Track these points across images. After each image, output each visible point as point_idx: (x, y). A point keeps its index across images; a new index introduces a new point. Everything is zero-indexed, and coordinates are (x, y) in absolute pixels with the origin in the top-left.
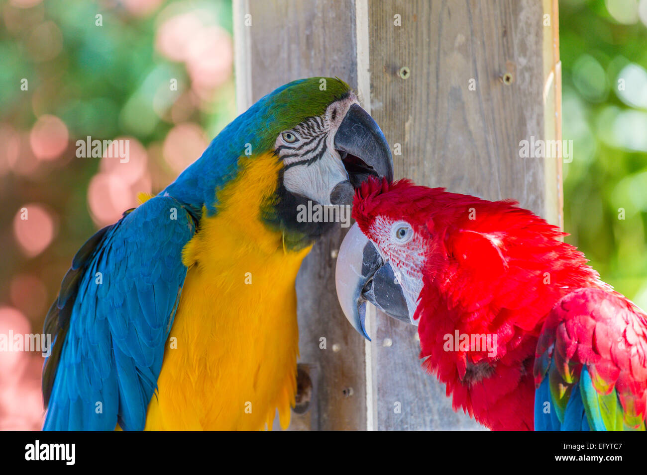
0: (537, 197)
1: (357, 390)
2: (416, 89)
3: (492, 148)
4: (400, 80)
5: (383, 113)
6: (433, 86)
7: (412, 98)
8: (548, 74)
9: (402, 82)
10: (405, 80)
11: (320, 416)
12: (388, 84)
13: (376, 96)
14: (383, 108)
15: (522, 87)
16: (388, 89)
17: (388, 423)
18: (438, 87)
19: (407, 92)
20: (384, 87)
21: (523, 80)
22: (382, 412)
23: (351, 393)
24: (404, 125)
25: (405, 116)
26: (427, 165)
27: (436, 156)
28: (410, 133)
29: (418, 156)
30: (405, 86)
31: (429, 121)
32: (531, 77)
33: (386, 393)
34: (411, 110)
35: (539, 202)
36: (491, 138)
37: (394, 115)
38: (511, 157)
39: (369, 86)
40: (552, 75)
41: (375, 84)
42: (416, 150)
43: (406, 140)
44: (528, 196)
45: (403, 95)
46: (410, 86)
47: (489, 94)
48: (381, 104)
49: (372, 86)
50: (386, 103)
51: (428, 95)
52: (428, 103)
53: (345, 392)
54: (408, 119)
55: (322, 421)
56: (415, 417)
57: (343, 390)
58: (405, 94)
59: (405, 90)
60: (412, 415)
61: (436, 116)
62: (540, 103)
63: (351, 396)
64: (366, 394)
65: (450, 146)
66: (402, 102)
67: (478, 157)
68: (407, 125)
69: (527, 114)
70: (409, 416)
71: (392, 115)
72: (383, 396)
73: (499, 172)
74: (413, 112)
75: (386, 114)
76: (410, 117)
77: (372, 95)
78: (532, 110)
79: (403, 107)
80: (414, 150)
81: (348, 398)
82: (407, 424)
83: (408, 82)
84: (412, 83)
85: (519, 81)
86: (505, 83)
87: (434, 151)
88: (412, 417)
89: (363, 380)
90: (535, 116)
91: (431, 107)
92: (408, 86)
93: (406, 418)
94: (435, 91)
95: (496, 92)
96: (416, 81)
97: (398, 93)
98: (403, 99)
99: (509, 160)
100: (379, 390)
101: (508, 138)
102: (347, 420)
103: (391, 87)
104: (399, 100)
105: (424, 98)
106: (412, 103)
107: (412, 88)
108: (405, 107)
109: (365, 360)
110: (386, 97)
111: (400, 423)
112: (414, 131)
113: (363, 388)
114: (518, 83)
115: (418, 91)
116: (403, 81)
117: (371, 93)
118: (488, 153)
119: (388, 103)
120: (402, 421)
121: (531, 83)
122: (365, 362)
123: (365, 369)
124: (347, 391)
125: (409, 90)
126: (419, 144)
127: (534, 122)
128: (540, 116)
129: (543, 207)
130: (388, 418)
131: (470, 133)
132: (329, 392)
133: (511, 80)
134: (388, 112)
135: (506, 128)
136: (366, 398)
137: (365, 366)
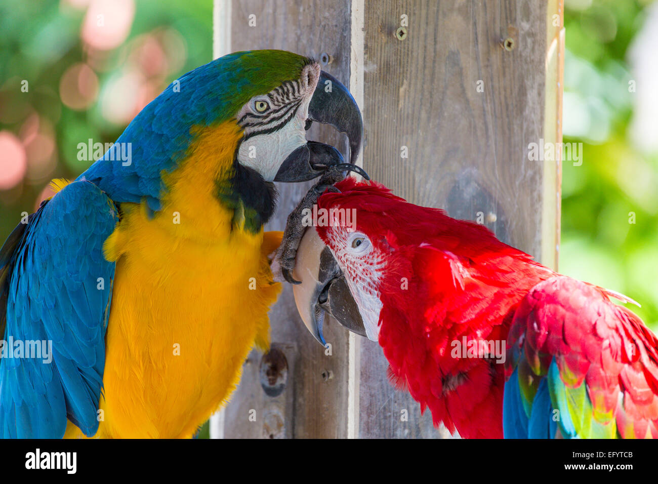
0: (535, 173)
1: (337, 373)
2: (412, 52)
3: (489, 118)
4: (396, 41)
5: (376, 76)
6: (430, 48)
7: (408, 62)
8: (552, 41)
9: (398, 44)
10: (401, 41)
11: (295, 400)
12: (383, 44)
13: (370, 57)
14: (377, 71)
15: (523, 54)
16: (383, 50)
17: (371, 410)
18: (435, 51)
19: (402, 54)
20: (379, 49)
21: (526, 46)
22: (365, 398)
23: (331, 377)
24: (399, 90)
25: (399, 80)
26: (421, 134)
27: (431, 125)
28: (405, 100)
29: (412, 123)
30: (401, 47)
31: (425, 86)
32: (534, 42)
33: (369, 377)
34: (407, 74)
35: (537, 177)
36: (488, 108)
37: (388, 78)
38: (509, 129)
39: (363, 46)
40: (555, 42)
41: (369, 45)
42: (410, 117)
43: (400, 106)
44: (526, 172)
45: (399, 57)
46: (407, 48)
47: (488, 60)
48: (375, 66)
49: (366, 47)
50: (380, 66)
51: (425, 58)
52: (424, 67)
53: (324, 375)
54: (402, 84)
55: (297, 405)
56: (399, 404)
57: (323, 373)
58: (400, 56)
59: (401, 51)
60: (395, 402)
61: (432, 81)
62: (542, 72)
63: (331, 380)
64: (348, 377)
65: (446, 114)
66: (397, 65)
67: (475, 127)
68: (402, 90)
69: (528, 83)
70: (393, 403)
71: (386, 78)
72: (366, 382)
73: (496, 144)
74: (408, 76)
75: (380, 77)
76: (405, 81)
77: (366, 56)
78: (534, 78)
79: (398, 70)
80: (408, 117)
81: (327, 382)
82: (390, 412)
83: (405, 44)
84: (408, 44)
85: (521, 48)
86: (507, 49)
87: (429, 119)
88: (396, 404)
89: (345, 363)
90: (536, 86)
91: (427, 71)
92: (404, 48)
93: (389, 405)
94: (433, 54)
95: (496, 58)
96: (412, 42)
97: (394, 55)
98: (398, 61)
99: (507, 131)
100: (362, 374)
101: (507, 109)
102: (325, 406)
103: (387, 48)
104: (394, 63)
105: (421, 62)
106: (407, 66)
107: (408, 51)
108: (400, 71)
109: (348, 341)
110: (381, 60)
111: (383, 411)
112: (409, 97)
113: (345, 371)
114: (519, 49)
115: (415, 54)
116: (399, 42)
117: (365, 54)
118: (485, 123)
119: (382, 66)
120: (384, 408)
121: (533, 49)
122: (348, 344)
123: (348, 352)
124: (326, 374)
125: (404, 52)
126: (413, 112)
127: (535, 91)
128: (542, 85)
129: (541, 183)
130: (371, 405)
131: (467, 101)
132: (306, 375)
133: (512, 46)
134: (382, 75)
135: (506, 98)
136: (347, 382)
137: (348, 348)
